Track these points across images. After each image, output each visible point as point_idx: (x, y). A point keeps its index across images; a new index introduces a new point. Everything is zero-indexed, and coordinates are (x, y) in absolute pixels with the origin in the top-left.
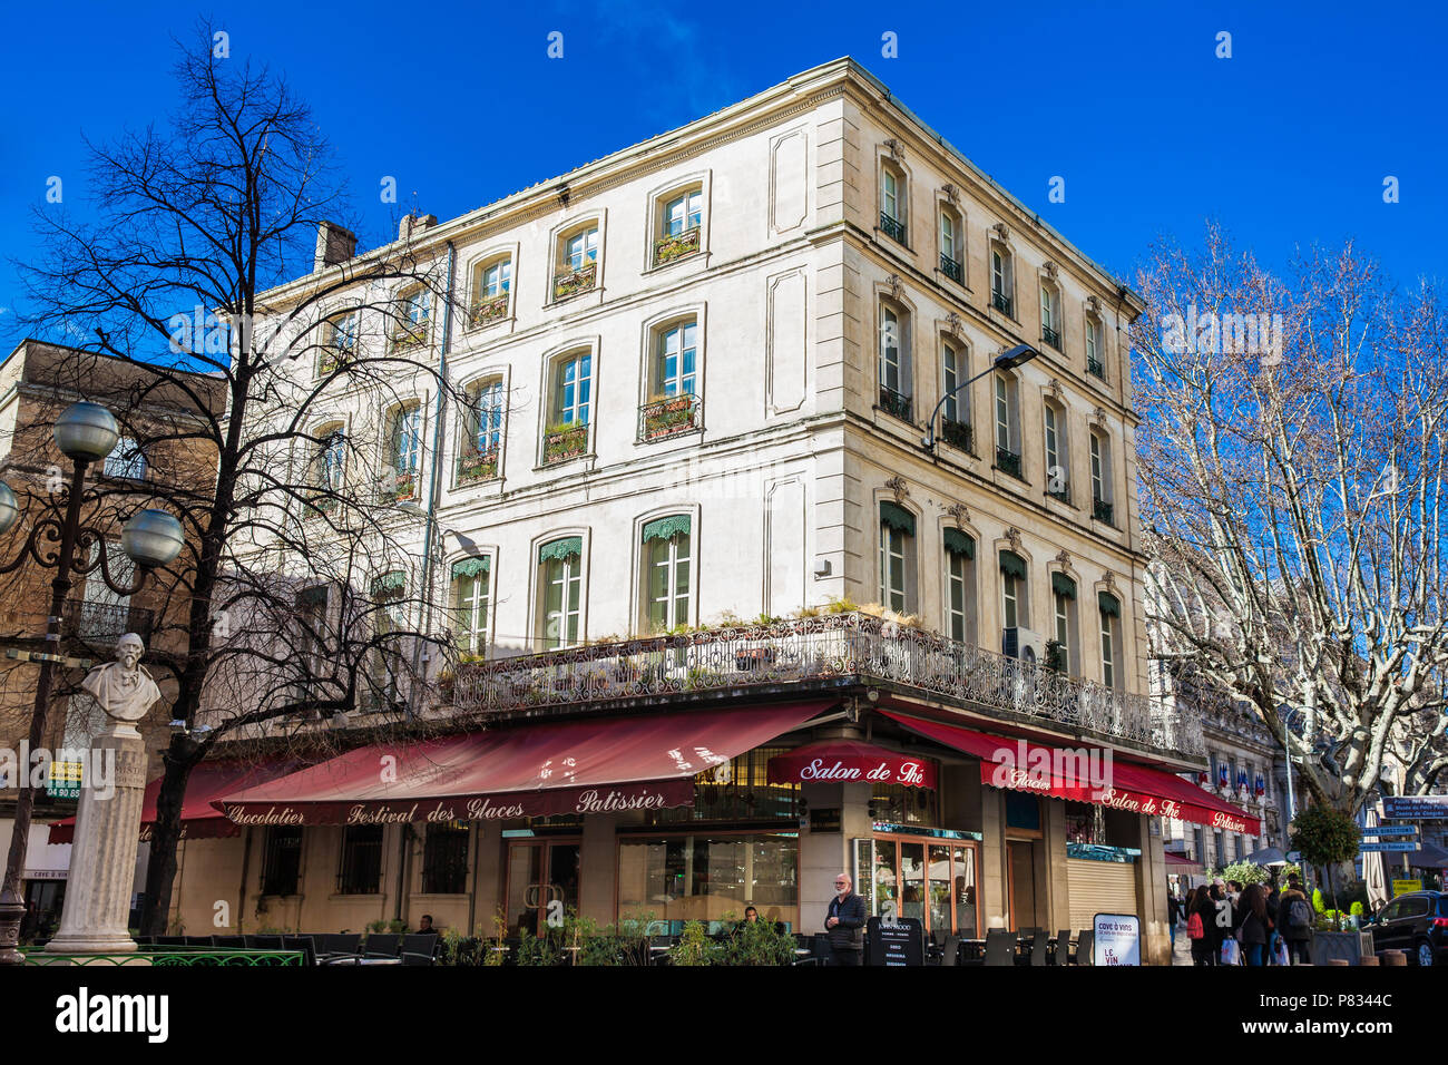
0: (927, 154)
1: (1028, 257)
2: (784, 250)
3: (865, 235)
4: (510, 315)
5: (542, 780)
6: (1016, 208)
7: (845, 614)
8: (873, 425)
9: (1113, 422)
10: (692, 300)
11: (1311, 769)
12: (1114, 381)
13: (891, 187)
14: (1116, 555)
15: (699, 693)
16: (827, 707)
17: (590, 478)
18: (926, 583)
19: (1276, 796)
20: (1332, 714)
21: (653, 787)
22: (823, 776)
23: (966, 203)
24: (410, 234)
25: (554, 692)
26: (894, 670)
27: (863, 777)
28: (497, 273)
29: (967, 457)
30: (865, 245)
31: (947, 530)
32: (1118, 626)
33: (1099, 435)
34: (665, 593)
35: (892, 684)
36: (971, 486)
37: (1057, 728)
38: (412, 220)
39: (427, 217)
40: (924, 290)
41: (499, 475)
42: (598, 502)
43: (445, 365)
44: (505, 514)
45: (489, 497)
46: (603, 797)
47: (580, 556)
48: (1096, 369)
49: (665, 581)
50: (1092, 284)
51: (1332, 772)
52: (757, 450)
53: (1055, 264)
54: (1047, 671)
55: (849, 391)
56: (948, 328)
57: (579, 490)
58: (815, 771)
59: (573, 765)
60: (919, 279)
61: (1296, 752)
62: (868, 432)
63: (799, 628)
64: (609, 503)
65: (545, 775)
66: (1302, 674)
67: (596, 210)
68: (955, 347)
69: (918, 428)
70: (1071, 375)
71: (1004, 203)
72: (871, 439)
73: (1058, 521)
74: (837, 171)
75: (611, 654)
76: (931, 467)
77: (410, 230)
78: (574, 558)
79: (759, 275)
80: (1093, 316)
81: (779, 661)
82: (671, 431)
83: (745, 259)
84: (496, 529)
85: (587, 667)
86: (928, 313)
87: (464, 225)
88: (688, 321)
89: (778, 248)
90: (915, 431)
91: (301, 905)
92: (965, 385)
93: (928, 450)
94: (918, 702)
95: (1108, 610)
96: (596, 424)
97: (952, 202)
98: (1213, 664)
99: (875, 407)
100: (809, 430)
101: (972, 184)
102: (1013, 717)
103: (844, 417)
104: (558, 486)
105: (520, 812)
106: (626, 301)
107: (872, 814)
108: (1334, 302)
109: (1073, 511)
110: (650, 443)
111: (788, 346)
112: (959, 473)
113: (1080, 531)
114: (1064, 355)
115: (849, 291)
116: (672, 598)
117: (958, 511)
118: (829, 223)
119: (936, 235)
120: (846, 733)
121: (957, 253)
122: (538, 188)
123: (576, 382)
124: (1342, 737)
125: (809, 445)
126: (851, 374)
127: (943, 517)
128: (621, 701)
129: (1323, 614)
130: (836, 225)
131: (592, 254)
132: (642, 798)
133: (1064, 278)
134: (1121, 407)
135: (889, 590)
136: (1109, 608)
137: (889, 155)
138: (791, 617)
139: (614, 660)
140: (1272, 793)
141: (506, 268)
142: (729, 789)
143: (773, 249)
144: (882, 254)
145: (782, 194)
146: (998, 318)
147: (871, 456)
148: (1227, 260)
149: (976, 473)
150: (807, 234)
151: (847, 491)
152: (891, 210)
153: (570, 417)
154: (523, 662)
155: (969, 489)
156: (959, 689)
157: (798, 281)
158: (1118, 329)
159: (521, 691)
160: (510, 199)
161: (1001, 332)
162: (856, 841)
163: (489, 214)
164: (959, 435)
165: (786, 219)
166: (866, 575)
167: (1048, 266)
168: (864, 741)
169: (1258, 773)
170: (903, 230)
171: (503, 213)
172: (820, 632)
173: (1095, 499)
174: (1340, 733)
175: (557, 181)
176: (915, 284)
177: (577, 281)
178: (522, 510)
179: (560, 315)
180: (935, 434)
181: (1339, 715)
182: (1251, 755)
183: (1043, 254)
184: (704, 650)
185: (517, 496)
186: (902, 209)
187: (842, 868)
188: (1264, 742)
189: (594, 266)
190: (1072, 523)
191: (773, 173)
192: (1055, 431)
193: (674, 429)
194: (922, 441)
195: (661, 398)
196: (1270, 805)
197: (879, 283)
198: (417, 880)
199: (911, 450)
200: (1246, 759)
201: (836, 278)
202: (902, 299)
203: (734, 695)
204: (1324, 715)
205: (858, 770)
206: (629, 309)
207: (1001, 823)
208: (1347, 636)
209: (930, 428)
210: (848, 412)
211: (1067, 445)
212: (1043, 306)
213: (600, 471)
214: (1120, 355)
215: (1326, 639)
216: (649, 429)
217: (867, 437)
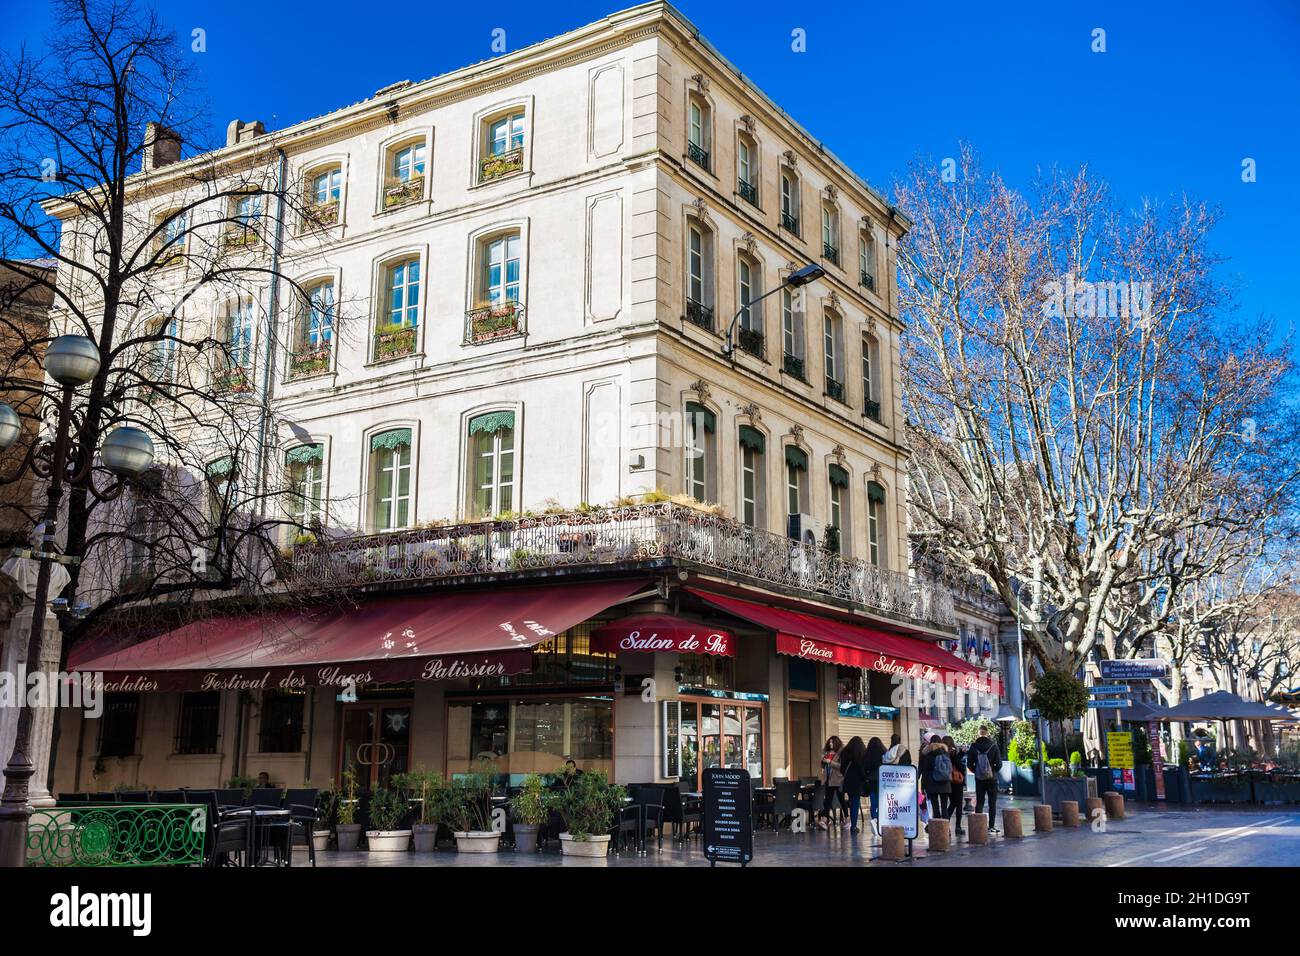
0: (728, 87)
1: (813, 180)
2: (602, 173)
3: (676, 163)
4: (340, 221)
5: (386, 650)
6: (804, 137)
7: (659, 503)
8: (681, 334)
9: (881, 330)
10: (515, 216)
11: (1037, 636)
12: (883, 293)
13: (696, 119)
14: (882, 448)
15: (525, 572)
16: (644, 585)
17: (419, 375)
18: (724, 475)
19: (1001, 658)
20: (1055, 586)
21: (494, 657)
22: (640, 646)
23: (761, 132)
24: (238, 141)
25: (388, 570)
26: (699, 552)
27: (675, 647)
28: (326, 181)
29: (760, 363)
30: (676, 172)
31: (742, 428)
32: (883, 513)
33: (869, 341)
34: (490, 481)
35: (698, 565)
36: (763, 388)
37: (834, 602)
38: (240, 126)
39: (254, 124)
40: (726, 212)
41: (332, 369)
42: (426, 397)
43: (277, 265)
44: (337, 406)
45: (322, 390)
46: (446, 665)
47: (409, 447)
48: (868, 282)
49: (490, 469)
50: (866, 205)
51: (1055, 637)
52: (576, 354)
53: (835, 187)
54: (826, 553)
55: (661, 304)
56: (744, 246)
57: (409, 386)
58: (633, 642)
59: (413, 636)
60: (721, 202)
61: (1026, 621)
62: (677, 341)
63: (617, 516)
64: (437, 399)
65: (388, 646)
66: (1031, 550)
67: (424, 127)
68: (750, 263)
69: (718, 336)
70: (848, 287)
71: (794, 132)
72: (680, 347)
73: (835, 418)
74: (652, 104)
75: (442, 536)
76: (729, 372)
77: (238, 135)
78: (404, 448)
79: (578, 195)
80: (866, 235)
81: (598, 543)
82: (496, 334)
83: (566, 180)
84: (328, 419)
85: (419, 547)
86: (728, 232)
87: (295, 134)
88: (510, 234)
89: (597, 171)
90: (716, 339)
91: (139, 764)
92: (758, 299)
93: (727, 356)
94: (719, 580)
95: (875, 497)
96: (424, 326)
97: (749, 131)
98: (957, 543)
99: (682, 318)
100: (624, 338)
101: (767, 115)
102: (797, 593)
103: (657, 327)
104: (388, 381)
105: (369, 679)
106: (453, 214)
107: (678, 679)
108: (1070, 220)
109: (847, 409)
110: (476, 345)
111: (605, 260)
112: (753, 376)
113: (853, 428)
114: (842, 270)
115: (662, 214)
116: (496, 486)
117: (751, 410)
118: (643, 152)
119: (735, 162)
120: (658, 608)
121: (752, 178)
122: (367, 104)
123: (405, 286)
124: (1064, 607)
125: (624, 351)
126: (662, 289)
127: (739, 416)
128: (452, 579)
129: (1053, 499)
130: (651, 153)
131: (420, 168)
132: (483, 667)
133: (843, 200)
134: (888, 316)
135: (693, 481)
136: (876, 496)
137: (696, 89)
138: (610, 506)
139: (445, 542)
140: (997, 656)
141: (336, 177)
142: (550, 657)
143: (592, 172)
144: (690, 179)
145: (601, 121)
146: (787, 236)
147: (679, 362)
148: (977, 179)
149: (766, 376)
150: (624, 160)
151: (659, 393)
152: (696, 139)
153: (398, 318)
154: (356, 543)
155: (760, 390)
156: (753, 569)
157: (615, 202)
158: (887, 245)
159: (358, 568)
160: (340, 113)
161: (789, 249)
162: (665, 703)
163: (320, 126)
164: (752, 342)
165: (604, 145)
166: (674, 468)
167: (829, 189)
168: (672, 615)
169: (985, 638)
170: (707, 156)
171: (333, 126)
172: (636, 519)
173: (866, 399)
174: (1062, 604)
175: (387, 98)
176: (717, 206)
177: (405, 193)
178: (354, 403)
179: (390, 224)
180: (733, 342)
181: (1062, 587)
182: (981, 622)
183: (825, 178)
184: (528, 535)
185: (349, 390)
186: (707, 138)
187: (653, 726)
188: (990, 610)
189: (422, 180)
190: (847, 421)
191: (592, 102)
192: (833, 337)
193: (499, 332)
194: (722, 348)
195: (487, 304)
196: (995, 666)
197: (686, 206)
198: (254, 741)
199: (713, 357)
200: (975, 625)
201: (650, 201)
202: (707, 221)
203: (557, 574)
204: (1048, 587)
205: (671, 641)
206: (455, 221)
207: (784, 687)
208: (1073, 518)
209: (729, 336)
210: (661, 324)
211: (843, 350)
212: (824, 225)
213: (429, 369)
214: (888, 269)
215: (1055, 522)
216: (475, 332)
217: (677, 345)
